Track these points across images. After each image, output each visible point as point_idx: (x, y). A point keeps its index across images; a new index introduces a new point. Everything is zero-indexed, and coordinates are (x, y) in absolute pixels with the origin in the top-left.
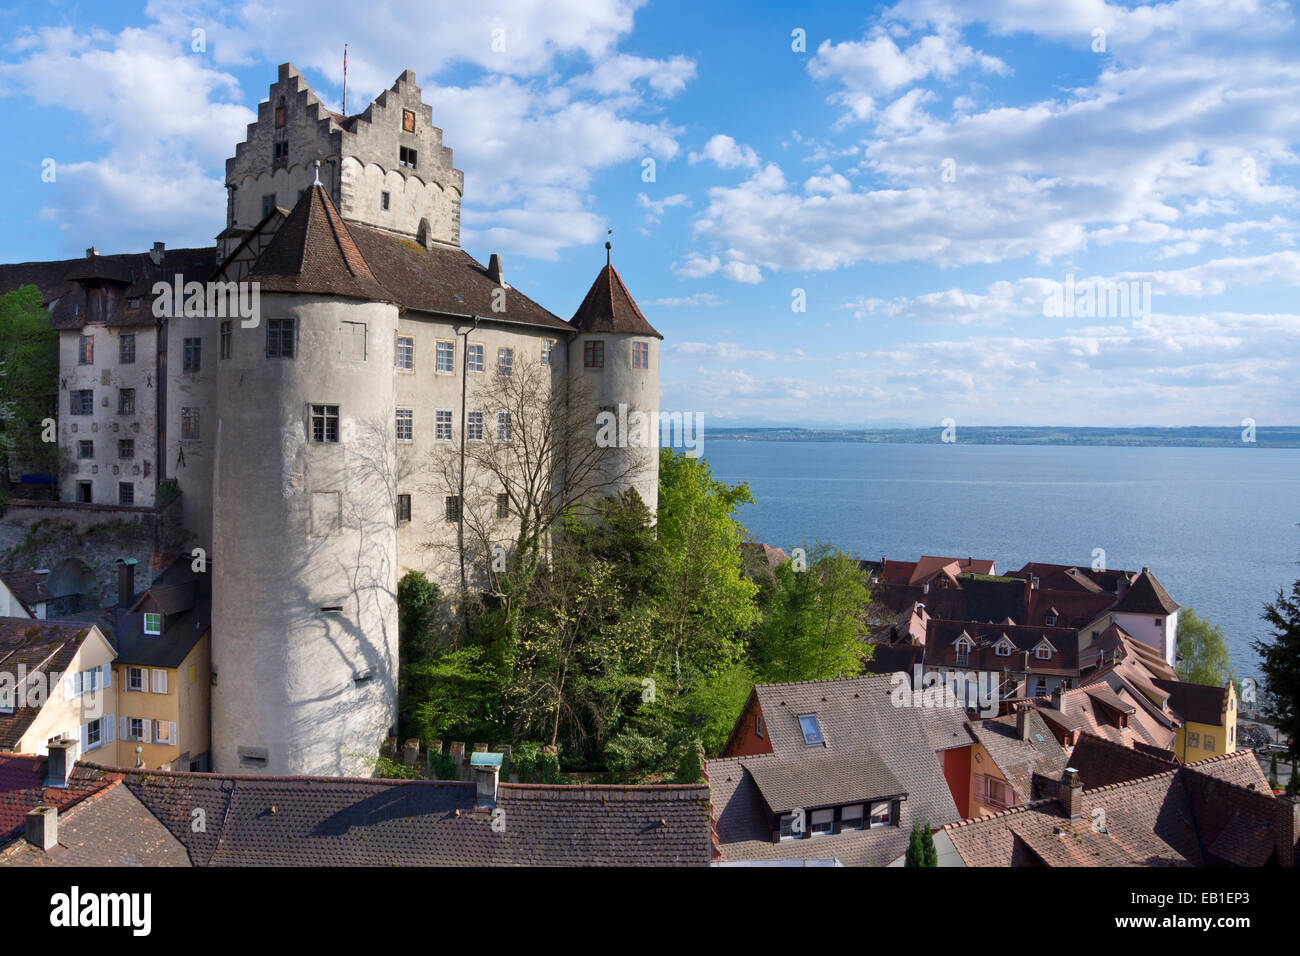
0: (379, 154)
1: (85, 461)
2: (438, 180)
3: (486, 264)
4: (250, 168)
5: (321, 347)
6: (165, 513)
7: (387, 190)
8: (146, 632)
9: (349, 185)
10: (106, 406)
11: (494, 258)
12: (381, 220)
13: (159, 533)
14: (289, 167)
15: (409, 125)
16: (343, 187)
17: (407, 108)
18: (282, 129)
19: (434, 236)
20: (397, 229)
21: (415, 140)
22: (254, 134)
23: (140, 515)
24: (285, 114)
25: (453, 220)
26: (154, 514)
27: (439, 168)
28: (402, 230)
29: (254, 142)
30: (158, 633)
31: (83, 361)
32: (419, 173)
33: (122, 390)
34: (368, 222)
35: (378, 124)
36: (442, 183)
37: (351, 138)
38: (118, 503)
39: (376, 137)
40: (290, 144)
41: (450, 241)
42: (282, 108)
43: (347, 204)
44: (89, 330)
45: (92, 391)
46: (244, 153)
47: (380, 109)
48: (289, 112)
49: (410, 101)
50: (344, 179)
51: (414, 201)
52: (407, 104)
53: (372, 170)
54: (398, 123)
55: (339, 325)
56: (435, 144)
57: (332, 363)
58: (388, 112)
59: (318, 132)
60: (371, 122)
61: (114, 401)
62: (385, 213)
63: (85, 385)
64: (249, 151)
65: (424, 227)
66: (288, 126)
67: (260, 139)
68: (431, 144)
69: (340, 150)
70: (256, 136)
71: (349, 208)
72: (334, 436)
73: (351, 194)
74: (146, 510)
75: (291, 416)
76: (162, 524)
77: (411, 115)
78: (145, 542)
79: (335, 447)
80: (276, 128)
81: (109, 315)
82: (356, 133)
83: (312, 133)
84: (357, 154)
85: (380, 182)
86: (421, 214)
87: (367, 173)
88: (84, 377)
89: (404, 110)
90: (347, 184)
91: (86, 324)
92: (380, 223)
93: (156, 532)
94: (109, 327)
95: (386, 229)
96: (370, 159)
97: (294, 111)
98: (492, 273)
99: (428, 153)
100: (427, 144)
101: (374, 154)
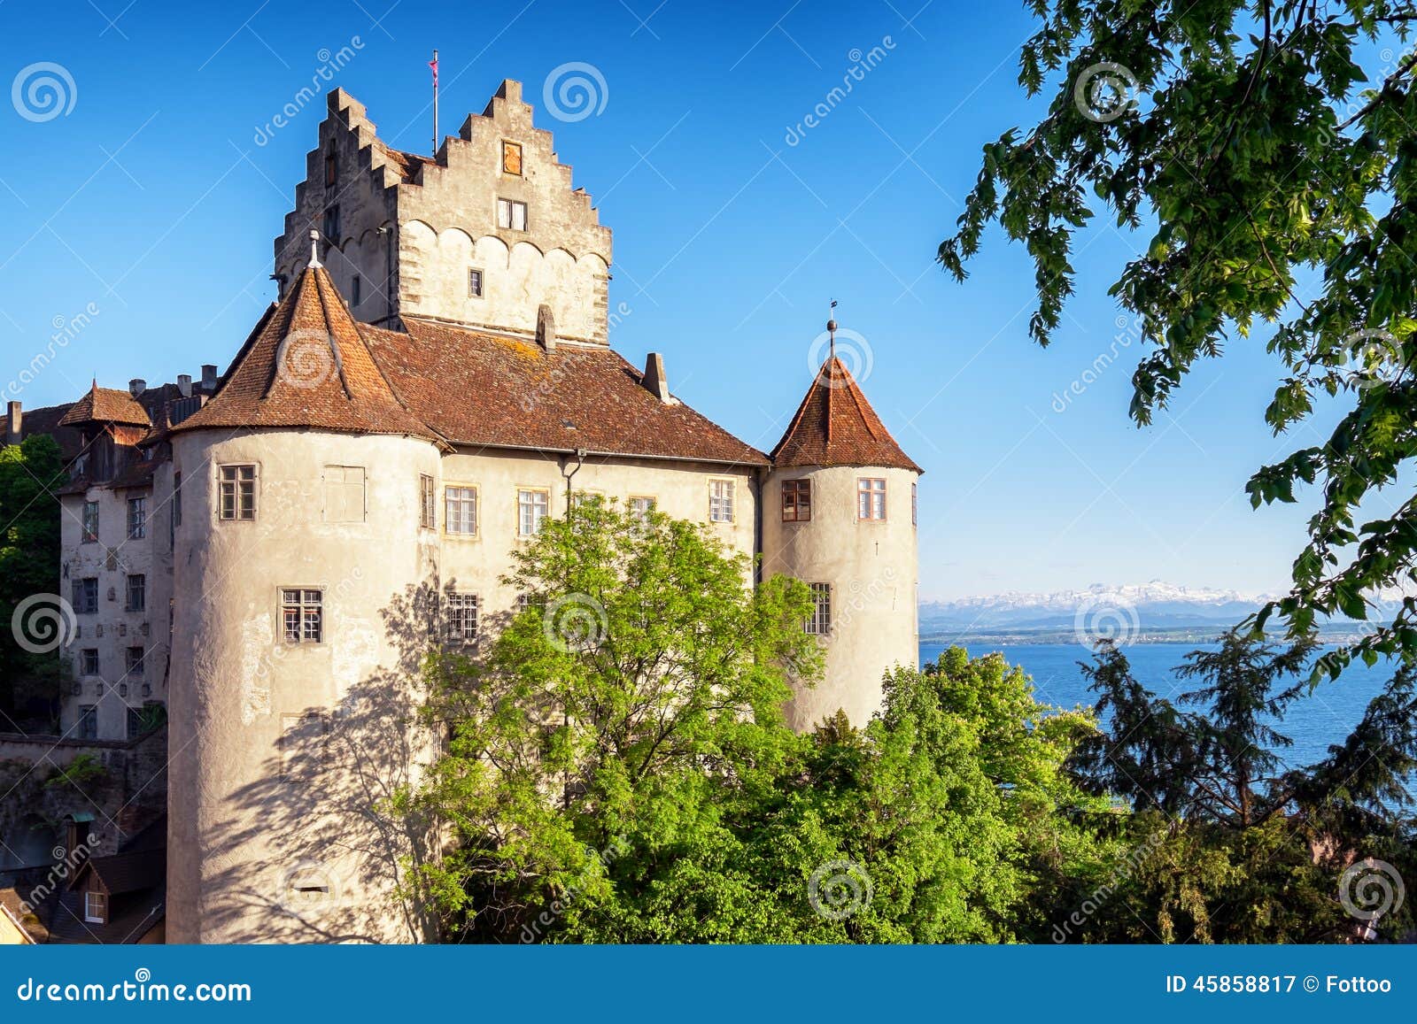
0: (460, 213)
1: (89, 678)
2: (566, 245)
3: (640, 368)
4: (299, 249)
5: (293, 505)
6: (141, 750)
7: (477, 266)
8: (89, 919)
9: (414, 264)
10: (111, 600)
11: (651, 358)
12: (472, 313)
13: (132, 779)
14: (341, 243)
15: (512, 162)
16: (402, 267)
17: (507, 139)
18: (333, 188)
19: (560, 332)
20: (497, 324)
21: (523, 187)
22: (302, 200)
23: (108, 752)
24: (336, 164)
25: (595, 304)
26: (123, 751)
27: (567, 227)
28: (507, 325)
29: (304, 211)
30: (100, 920)
31: (88, 539)
32: (532, 236)
33: (130, 577)
34: (447, 317)
35: (458, 167)
36: (572, 249)
37: (413, 193)
38: (125, 737)
39: (456, 187)
40: (342, 209)
41: (590, 337)
42: (333, 157)
43: (412, 292)
44: (94, 494)
45: (96, 579)
46: (293, 227)
47: (462, 143)
48: (341, 161)
49: (514, 127)
50: (402, 255)
51: (527, 280)
52: (507, 132)
53: (453, 238)
54: (493, 164)
55: (322, 471)
56: (558, 190)
57: (311, 527)
58: (474, 148)
59: (372, 188)
60: (446, 165)
61: (122, 594)
62: (476, 301)
63: (88, 571)
64: (298, 224)
65: (544, 317)
66: (340, 183)
67: (310, 206)
68: (552, 191)
69: (396, 211)
70: (305, 203)
71: (414, 298)
72: (316, 634)
73: (416, 276)
74: (117, 745)
75: (252, 606)
76: (136, 766)
77: (516, 150)
78: (113, 791)
79: (318, 650)
80: (327, 187)
81: (116, 472)
82: (421, 184)
83: (365, 190)
84: (426, 216)
85: (467, 255)
86: (538, 299)
87: (442, 244)
88: (89, 560)
89: (504, 143)
90: (408, 262)
91: (91, 486)
92: (468, 317)
93: (126, 776)
94: (115, 488)
95: (478, 325)
96: (447, 223)
97: (345, 160)
98: (649, 381)
99: (547, 205)
100: (544, 191)
101: (453, 214)
